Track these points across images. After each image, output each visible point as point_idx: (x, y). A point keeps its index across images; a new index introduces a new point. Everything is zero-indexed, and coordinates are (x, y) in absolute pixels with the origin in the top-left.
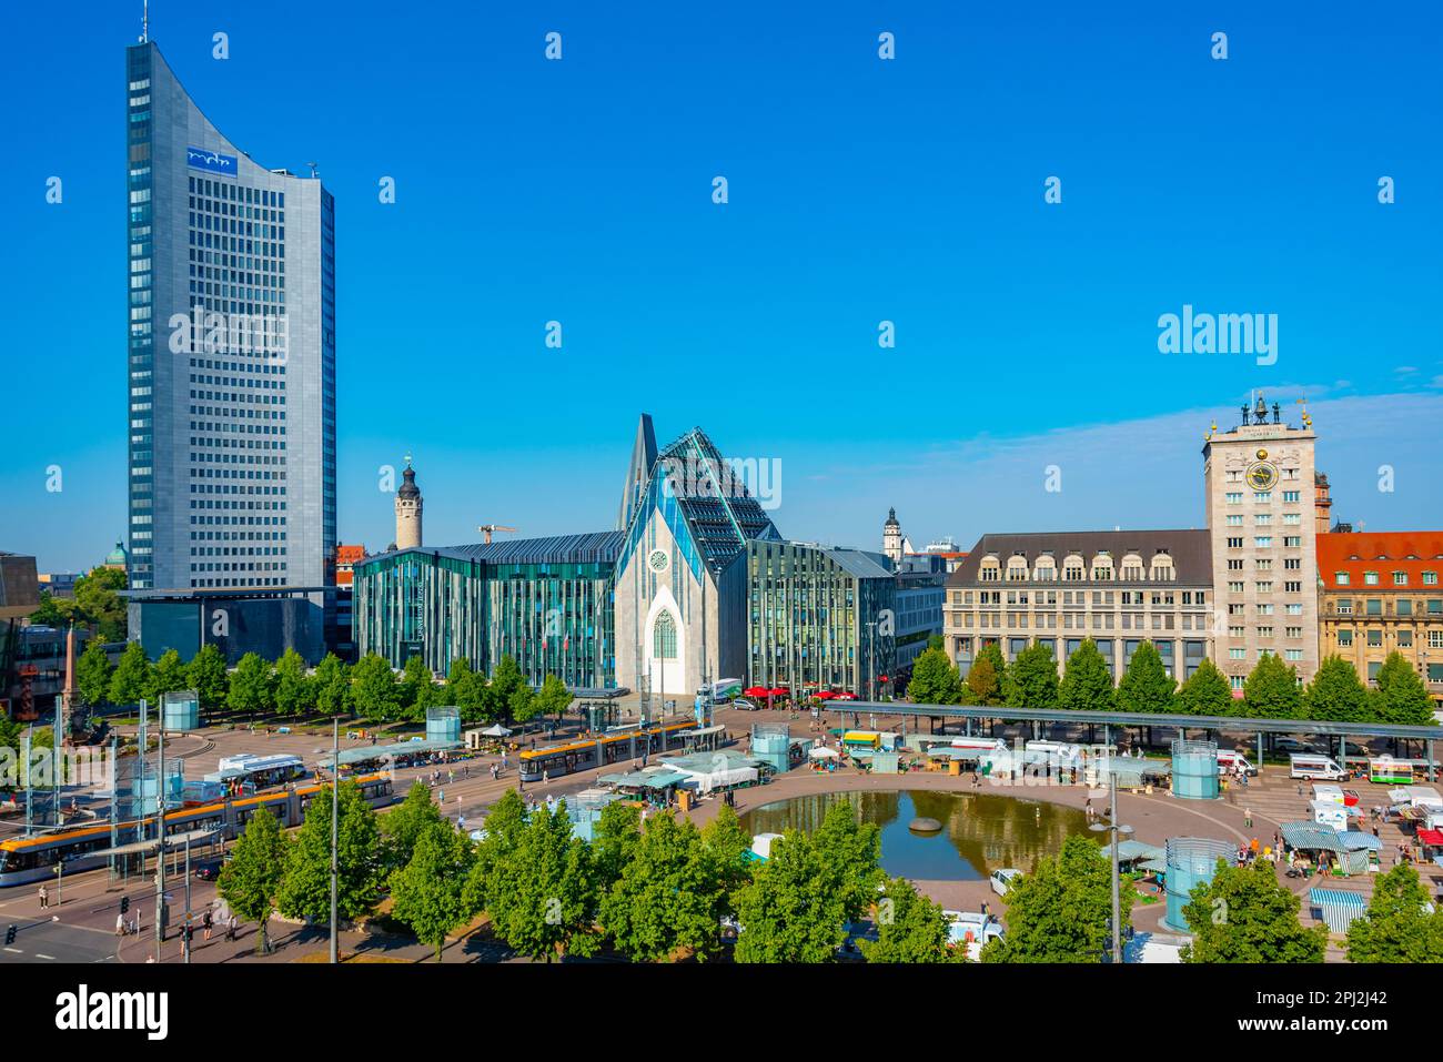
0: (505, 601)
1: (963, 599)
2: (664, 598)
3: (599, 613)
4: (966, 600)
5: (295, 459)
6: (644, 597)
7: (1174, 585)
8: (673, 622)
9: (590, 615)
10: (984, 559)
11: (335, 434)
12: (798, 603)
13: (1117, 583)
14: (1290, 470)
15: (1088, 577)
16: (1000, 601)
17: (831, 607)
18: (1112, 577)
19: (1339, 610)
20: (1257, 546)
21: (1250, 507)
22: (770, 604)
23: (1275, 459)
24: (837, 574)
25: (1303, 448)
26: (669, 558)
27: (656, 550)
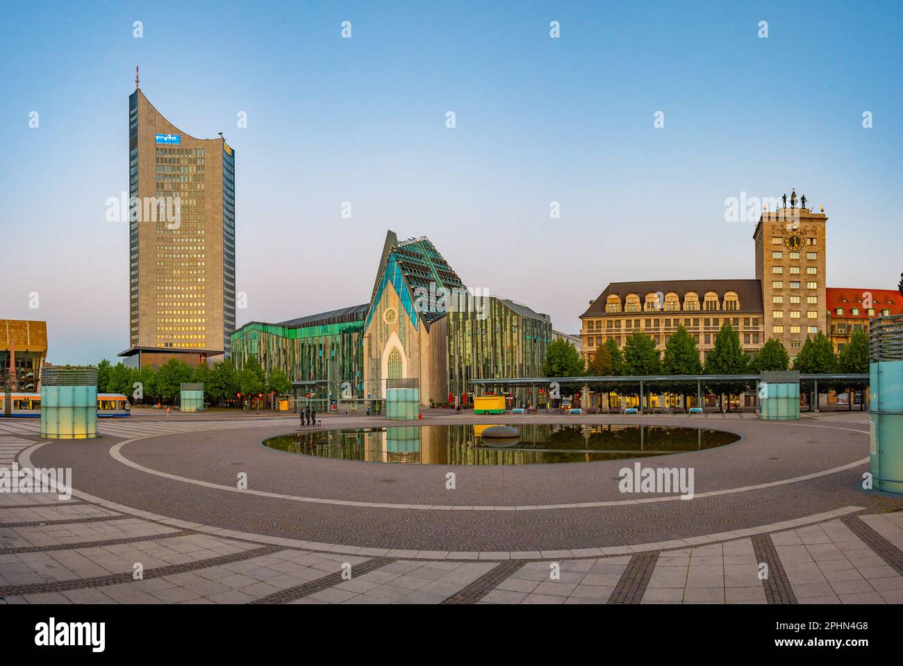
0: (302, 351)
1: (595, 326)
2: (394, 341)
3: (354, 354)
4: (597, 327)
5: (209, 287)
6: (381, 341)
7: (738, 313)
8: (400, 358)
9: (350, 356)
10: (609, 297)
11: (235, 267)
12: (479, 336)
13: (701, 312)
14: (812, 239)
15: (682, 308)
16: (620, 326)
17: (502, 338)
18: (697, 308)
19: (838, 331)
20: (791, 287)
21: (787, 262)
22: (461, 338)
23: (802, 231)
24: (506, 314)
25: (819, 225)
26: (397, 314)
27: (389, 309)
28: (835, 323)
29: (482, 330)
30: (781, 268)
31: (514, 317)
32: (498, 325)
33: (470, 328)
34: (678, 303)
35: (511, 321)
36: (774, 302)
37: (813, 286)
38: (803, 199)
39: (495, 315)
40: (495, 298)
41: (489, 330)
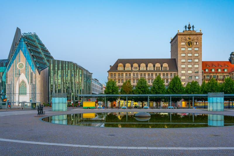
1: (113, 75)
2: (23, 77)
7: (168, 71)
8: (26, 85)
10: (119, 64)
12: (64, 77)
13: (154, 71)
14: (196, 42)
15: (147, 69)
16: (123, 76)
17: (75, 78)
18: (152, 69)
19: (206, 78)
20: (188, 61)
21: (187, 52)
22: (56, 78)
23: (193, 39)
24: (77, 69)
25: (199, 37)
26: (24, 65)
27: (20, 63)
28: (205, 75)
29: (66, 75)
30: (184, 54)
31: (80, 70)
32: (73, 73)
33: (60, 74)
34: (145, 67)
35: (79, 72)
36: (182, 67)
37: (197, 60)
38: (193, 27)
39: (72, 69)
40: (72, 62)
41: (69, 75)
